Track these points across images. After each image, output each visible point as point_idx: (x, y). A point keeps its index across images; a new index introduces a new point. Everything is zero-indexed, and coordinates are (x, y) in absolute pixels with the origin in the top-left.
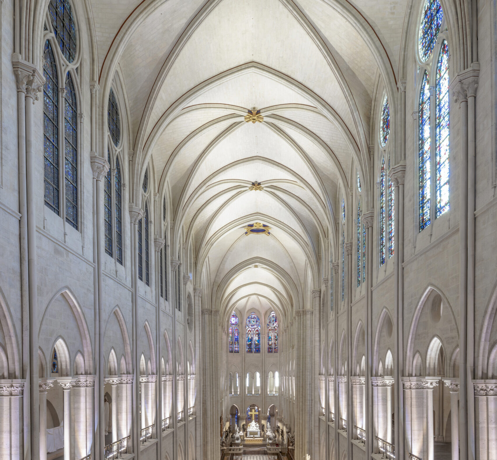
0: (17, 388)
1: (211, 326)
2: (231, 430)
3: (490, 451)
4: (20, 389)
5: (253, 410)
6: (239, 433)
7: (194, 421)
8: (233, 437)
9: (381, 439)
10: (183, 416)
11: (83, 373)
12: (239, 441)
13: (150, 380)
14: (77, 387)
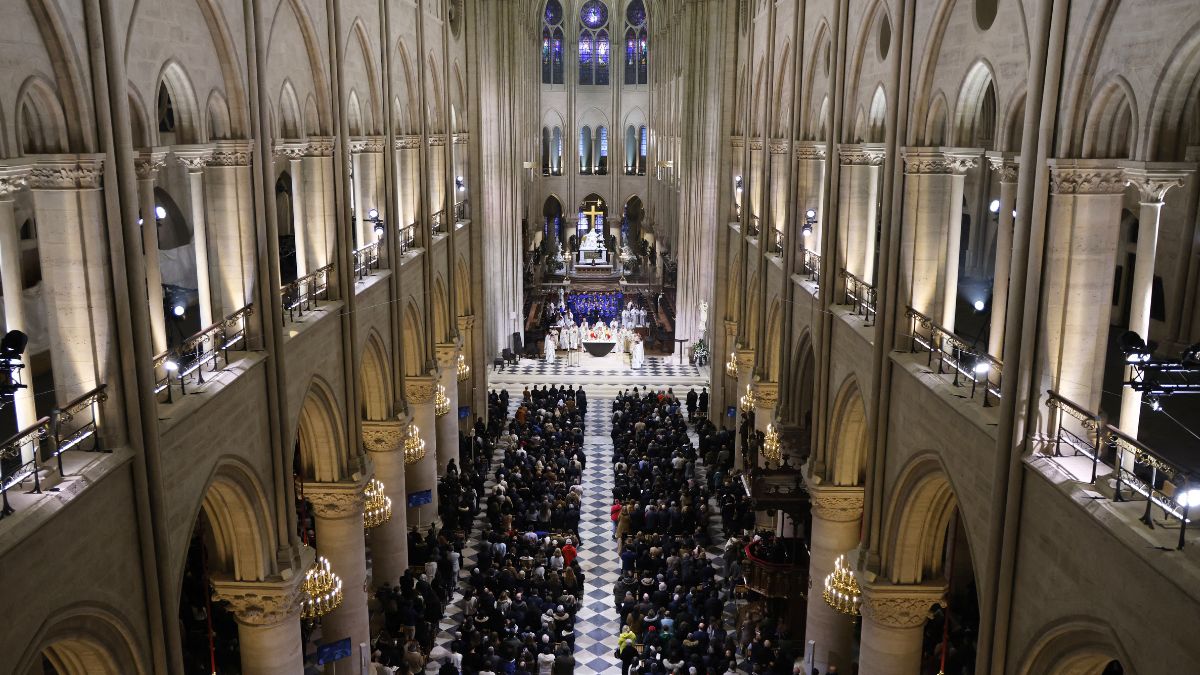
0: (89, 171)
1: (502, 25)
2: (547, 248)
3: (1069, 308)
4: (96, 173)
5: (593, 207)
6: (563, 254)
7: (468, 231)
8: (550, 262)
9: (852, 276)
10: (444, 222)
11: (228, 135)
12: (562, 272)
13: (372, 146)
14: (216, 165)
